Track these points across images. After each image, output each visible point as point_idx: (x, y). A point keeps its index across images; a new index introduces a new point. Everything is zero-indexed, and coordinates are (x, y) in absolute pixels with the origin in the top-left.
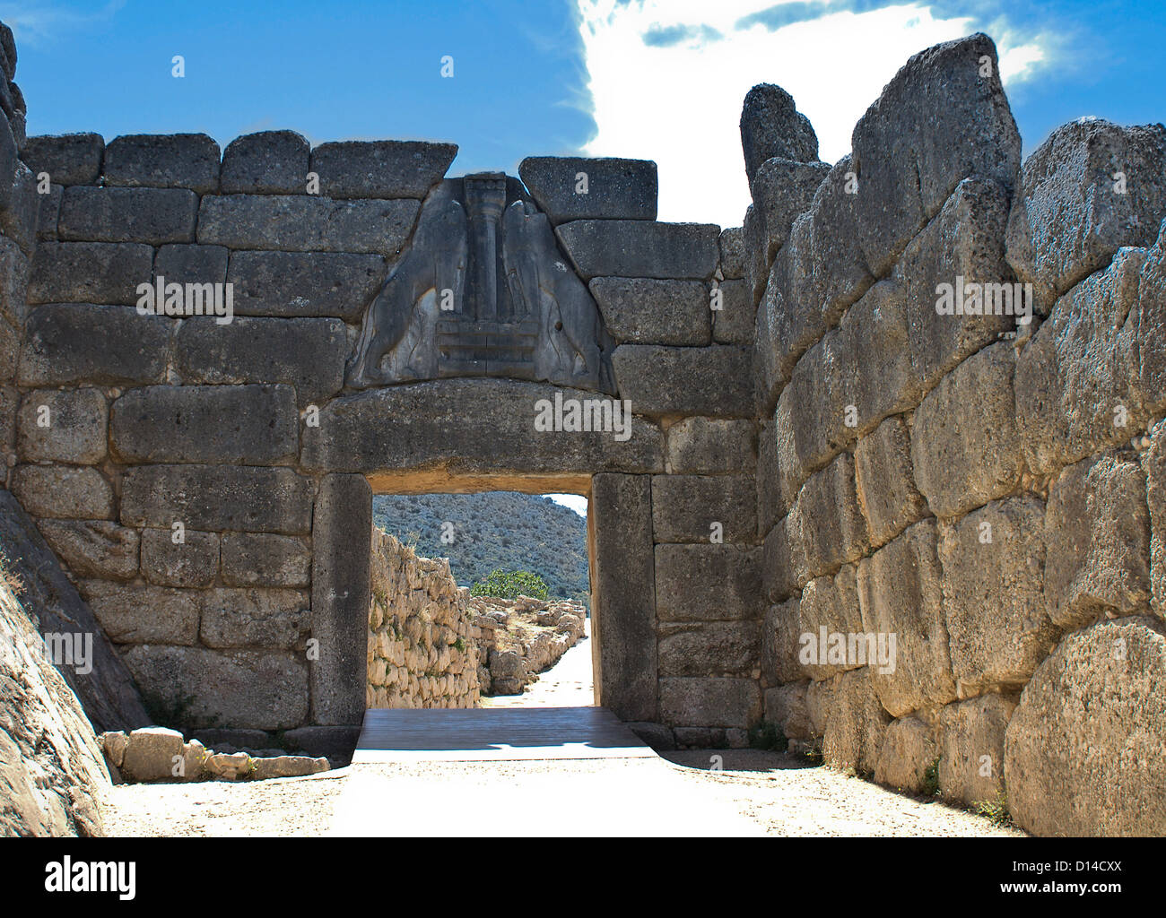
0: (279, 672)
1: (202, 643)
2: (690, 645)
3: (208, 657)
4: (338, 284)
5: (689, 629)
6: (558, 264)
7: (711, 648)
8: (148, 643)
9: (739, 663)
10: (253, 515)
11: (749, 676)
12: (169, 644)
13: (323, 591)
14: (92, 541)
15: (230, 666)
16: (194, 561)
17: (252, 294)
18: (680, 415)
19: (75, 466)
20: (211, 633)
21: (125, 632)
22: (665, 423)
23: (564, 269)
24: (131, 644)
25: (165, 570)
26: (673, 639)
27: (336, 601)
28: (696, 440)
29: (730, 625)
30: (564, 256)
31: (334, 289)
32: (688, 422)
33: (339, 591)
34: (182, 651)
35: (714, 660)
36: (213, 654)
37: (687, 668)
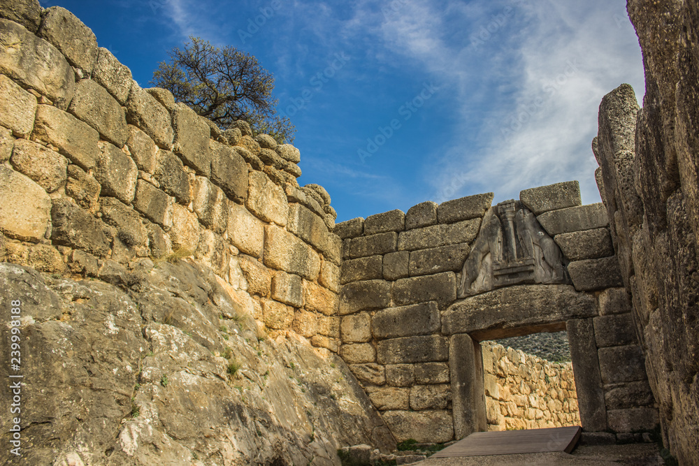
0: (440, 419)
1: (411, 409)
2: (620, 394)
3: (413, 414)
4: (450, 258)
5: (619, 386)
6: (540, 233)
7: (630, 395)
8: (391, 410)
9: (646, 401)
10: (425, 355)
11: (653, 407)
12: (398, 409)
13: (455, 384)
14: (368, 371)
15: (421, 417)
16: (405, 376)
17: (418, 267)
18: (601, 289)
19: (361, 343)
20: (413, 404)
21: (382, 406)
22: (596, 293)
23: (543, 234)
24: (382, 411)
25: (395, 380)
26: (611, 391)
27: (461, 387)
28: (611, 299)
29: (639, 383)
30: (542, 228)
31: (449, 260)
32: (606, 291)
33: (461, 383)
34: (403, 412)
35: (633, 400)
36: (416, 413)
37: (620, 405)
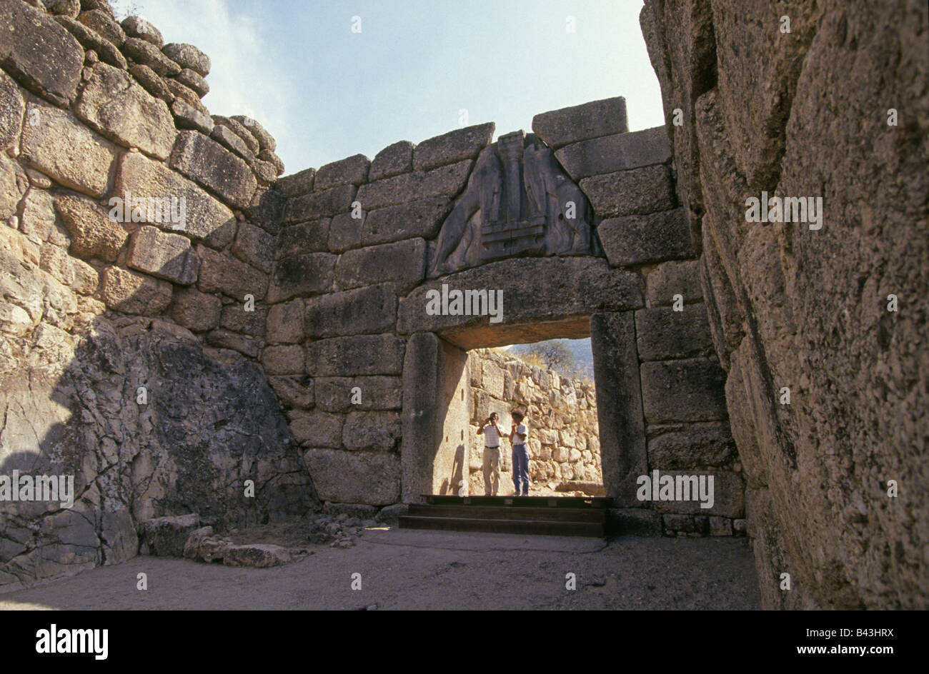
0: (382, 467)
1: (343, 448)
2: (674, 443)
3: (344, 456)
4: (420, 217)
5: (673, 430)
6: (559, 176)
7: (692, 446)
8: (315, 447)
9: (720, 458)
10: (371, 364)
11: (731, 470)
12: (327, 448)
13: (409, 411)
14: (292, 387)
15: (356, 461)
16: (340, 396)
17: (375, 232)
18: (652, 263)
19: (288, 344)
20: (347, 441)
21: (304, 441)
22: (644, 271)
23: (563, 179)
24: (305, 449)
25: (325, 402)
26: (660, 438)
27: (416, 418)
28: (668, 279)
29: (709, 425)
30: (562, 171)
31: (418, 221)
32: (661, 267)
33: (417, 411)
34: (332, 452)
35: (696, 456)
36: (349, 454)
37: (674, 463)
